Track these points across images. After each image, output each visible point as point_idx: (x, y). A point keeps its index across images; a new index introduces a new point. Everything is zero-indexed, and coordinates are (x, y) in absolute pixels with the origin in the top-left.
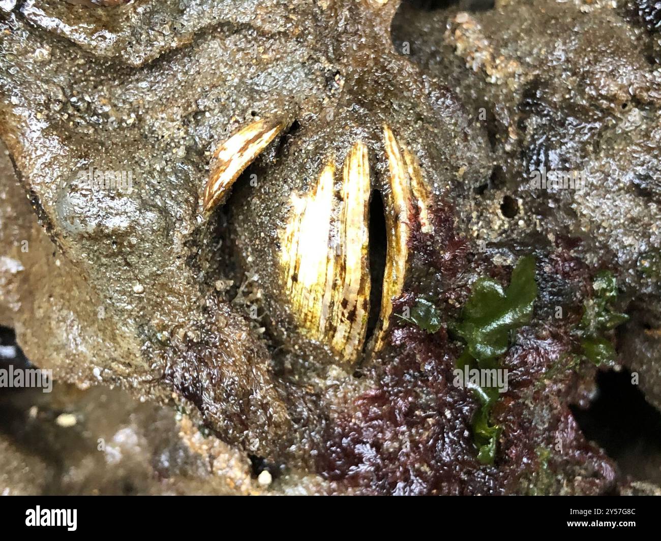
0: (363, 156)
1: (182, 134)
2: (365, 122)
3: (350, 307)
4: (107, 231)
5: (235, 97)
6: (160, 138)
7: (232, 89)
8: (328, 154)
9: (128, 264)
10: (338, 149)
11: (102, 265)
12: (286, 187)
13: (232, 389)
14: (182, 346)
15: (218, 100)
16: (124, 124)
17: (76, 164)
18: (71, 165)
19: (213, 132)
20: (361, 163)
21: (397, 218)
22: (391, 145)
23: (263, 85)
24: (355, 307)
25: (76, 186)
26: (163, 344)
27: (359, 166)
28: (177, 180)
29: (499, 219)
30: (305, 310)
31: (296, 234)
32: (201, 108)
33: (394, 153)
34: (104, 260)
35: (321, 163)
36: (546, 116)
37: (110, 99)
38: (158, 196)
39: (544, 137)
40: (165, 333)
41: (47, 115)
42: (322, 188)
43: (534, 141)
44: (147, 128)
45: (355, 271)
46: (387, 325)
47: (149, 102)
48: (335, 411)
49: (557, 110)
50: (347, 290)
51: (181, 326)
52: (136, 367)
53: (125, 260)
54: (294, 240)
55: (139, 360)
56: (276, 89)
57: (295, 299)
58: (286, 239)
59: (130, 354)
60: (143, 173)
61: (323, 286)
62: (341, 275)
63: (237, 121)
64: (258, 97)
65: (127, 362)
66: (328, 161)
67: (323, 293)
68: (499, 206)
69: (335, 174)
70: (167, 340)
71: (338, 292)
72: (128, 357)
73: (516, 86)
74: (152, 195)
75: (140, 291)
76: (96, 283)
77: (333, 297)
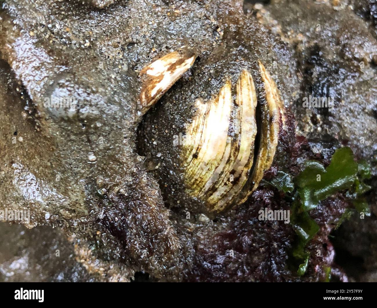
0: (250, 79)
1: (121, 56)
2: (249, 58)
3: (237, 175)
4: (81, 117)
5: (154, 36)
6: (107, 57)
7: (153, 30)
8: (226, 76)
9: (89, 141)
10: (233, 73)
11: (71, 140)
12: (193, 96)
13: (148, 228)
14: (116, 199)
15: (145, 36)
16: (82, 46)
17: (59, 69)
18: (55, 70)
19: (140, 57)
20: (249, 83)
21: (271, 119)
22: (265, 74)
23: (173, 30)
24: (240, 175)
25: (63, 84)
26: (102, 197)
27: (248, 85)
28: (125, 86)
29: (309, 125)
30: (196, 177)
31: (201, 127)
32: (135, 40)
33: (267, 79)
34: (73, 137)
35: (221, 81)
36: (325, 67)
37: (71, 28)
38: (116, 95)
39: (326, 79)
40: (104, 189)
41: (37, 34)
42: (224, 98)
43: (319, 81)
44: (98, 50)
45: (246, 151)
46: (256, 188)
47: (96, 33)
48: (202, 244)
49: (332, 64)
50: (237, 163)
51: (117, 185)
52: (79, 213)
53: (88, 138)
54: (199, 130)
55: (82, 208)
56: (181, 33)
57: (190, 170)
58: (192, 130)
59: (77, 203)
60: (105, 79)
61: (219, 161)
62: (235, 153)
63: (155, 52)
64: (170, 37)
65: (73, 209)
66: (226, 81)
67: (217, 165)
68: (310, 118)
69: (232, 89)
70: (104, 194)
71: (229, 165)
72: (74, 205)
73: (303, 49)
74: (112, 94)
75: (94, 160)
76: (61, 153)
77: (224, 168)
